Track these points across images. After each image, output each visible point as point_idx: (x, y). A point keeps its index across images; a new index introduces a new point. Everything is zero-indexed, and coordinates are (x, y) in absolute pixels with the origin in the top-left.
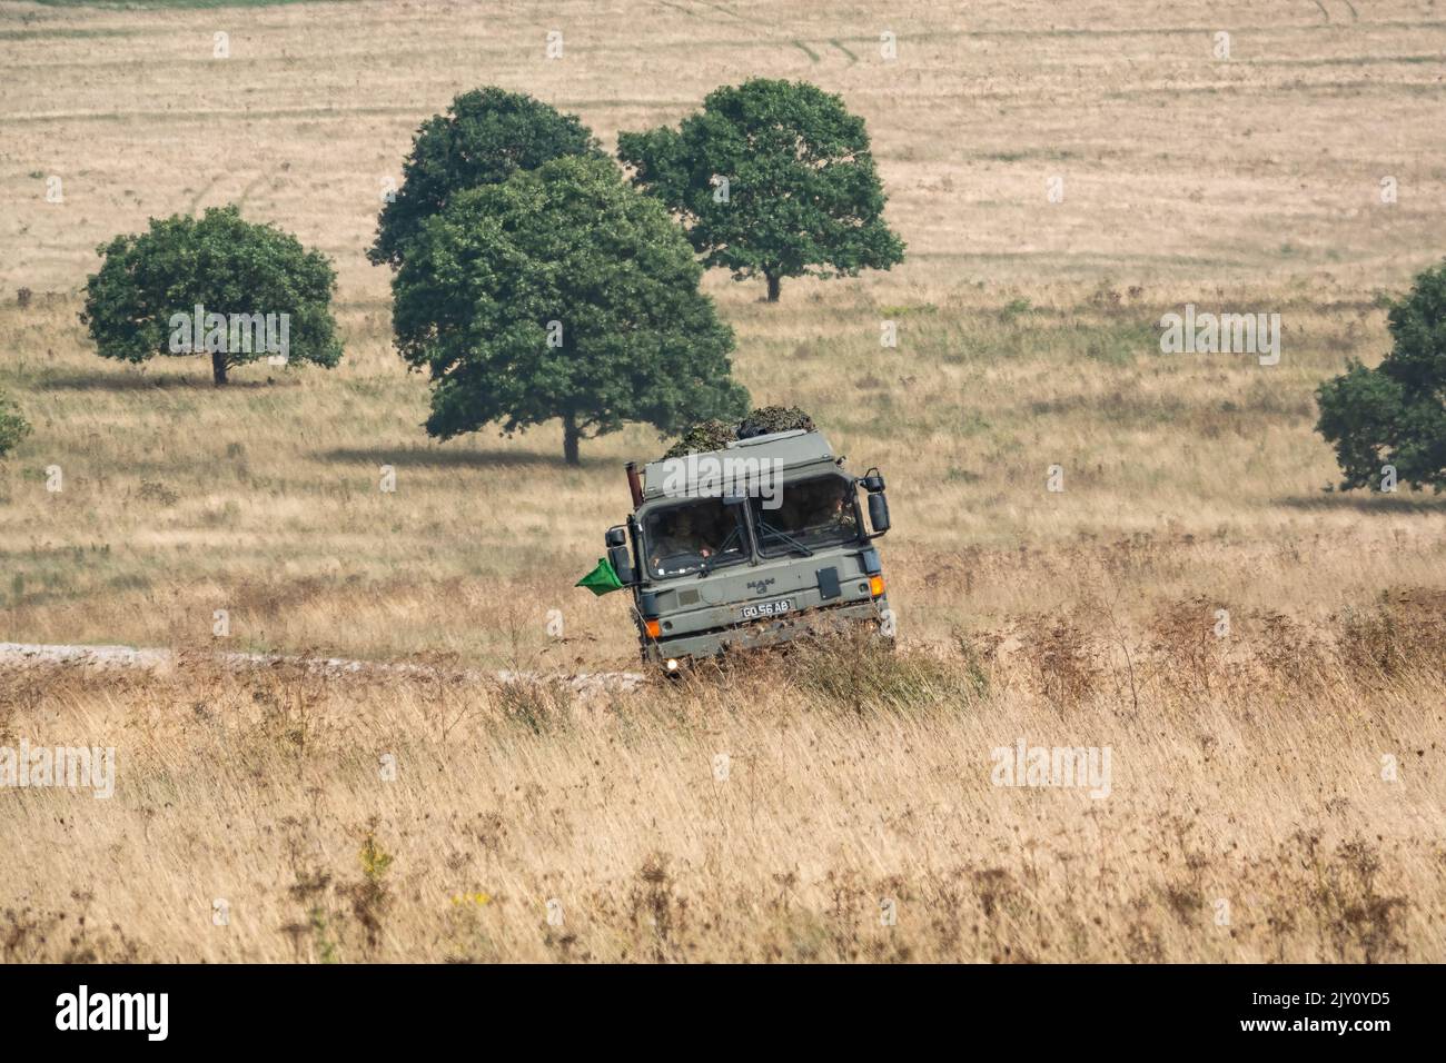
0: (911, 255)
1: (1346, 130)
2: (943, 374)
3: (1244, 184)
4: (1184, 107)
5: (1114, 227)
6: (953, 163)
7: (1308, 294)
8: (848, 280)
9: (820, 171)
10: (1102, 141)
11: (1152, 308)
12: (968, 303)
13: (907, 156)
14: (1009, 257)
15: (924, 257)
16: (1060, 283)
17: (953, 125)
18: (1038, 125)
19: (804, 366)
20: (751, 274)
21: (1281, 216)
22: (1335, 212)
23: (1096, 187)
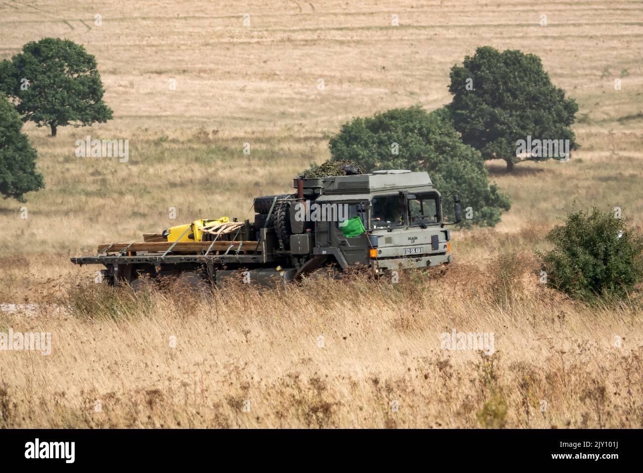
0: (115, 117)
1: (309, 61)
2: (129, 169)
3: (264, 84)
4: (237, 50)
5: (206, 104)
6: (134, 75)
7: (292, 133)
8: (87, 127)
9: (75, 79)
10: (200, 66)
11: (223, 140)
12: (141, 137)
13: (114, 72)
14: (159, 117)
15: (121, 118)
16: (182, 129)
17: (134, 58)
18: (172, 58)
19: (67, 166)
20: (45, 124)
21: (280, 99)
22: (304, 97)
23: (198, 86)
